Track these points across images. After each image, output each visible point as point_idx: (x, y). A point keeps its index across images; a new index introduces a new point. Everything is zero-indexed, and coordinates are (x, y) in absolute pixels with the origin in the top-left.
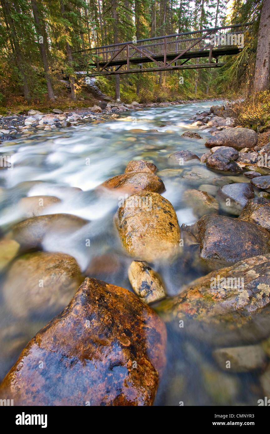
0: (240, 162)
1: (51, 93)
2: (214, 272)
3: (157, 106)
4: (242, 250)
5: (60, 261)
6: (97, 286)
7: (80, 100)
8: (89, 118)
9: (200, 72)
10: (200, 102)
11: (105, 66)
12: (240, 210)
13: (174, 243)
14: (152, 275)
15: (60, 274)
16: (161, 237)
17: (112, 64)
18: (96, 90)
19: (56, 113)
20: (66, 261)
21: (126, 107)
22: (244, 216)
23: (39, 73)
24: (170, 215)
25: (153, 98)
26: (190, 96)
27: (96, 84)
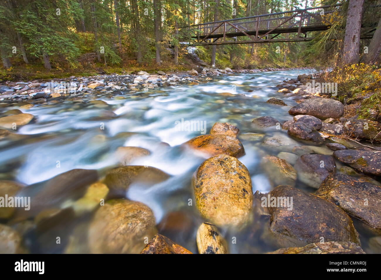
0: (324, 132)
1: (159, 58)
2: (282, 249)
3: (248, 72)
4: (316, 231)
5: (139, 211)
6: (164, 245)
7: (181, 65)
8: (187, 80)
9: (289, 45)
10: (288, 70)
11: (204, 39)
12: (318, 183)
13: (245, 210)
14: (218, 242)
15: (136, 224)
16: (233, 202)
17: (210, 37)
18: (195, 57)
19: (160, 74)
20: (143, 212)
21: (220, 72)
22: (322, 191)
23: (151, 43)
24: (245, 181)
25: (244, 65)
26: (279, 65)
27: (196, 52)
